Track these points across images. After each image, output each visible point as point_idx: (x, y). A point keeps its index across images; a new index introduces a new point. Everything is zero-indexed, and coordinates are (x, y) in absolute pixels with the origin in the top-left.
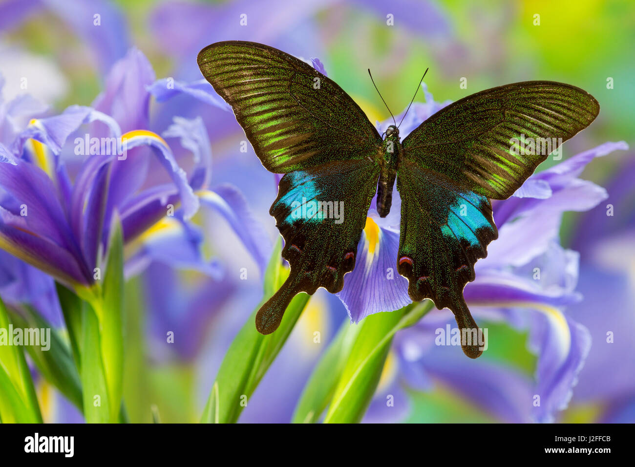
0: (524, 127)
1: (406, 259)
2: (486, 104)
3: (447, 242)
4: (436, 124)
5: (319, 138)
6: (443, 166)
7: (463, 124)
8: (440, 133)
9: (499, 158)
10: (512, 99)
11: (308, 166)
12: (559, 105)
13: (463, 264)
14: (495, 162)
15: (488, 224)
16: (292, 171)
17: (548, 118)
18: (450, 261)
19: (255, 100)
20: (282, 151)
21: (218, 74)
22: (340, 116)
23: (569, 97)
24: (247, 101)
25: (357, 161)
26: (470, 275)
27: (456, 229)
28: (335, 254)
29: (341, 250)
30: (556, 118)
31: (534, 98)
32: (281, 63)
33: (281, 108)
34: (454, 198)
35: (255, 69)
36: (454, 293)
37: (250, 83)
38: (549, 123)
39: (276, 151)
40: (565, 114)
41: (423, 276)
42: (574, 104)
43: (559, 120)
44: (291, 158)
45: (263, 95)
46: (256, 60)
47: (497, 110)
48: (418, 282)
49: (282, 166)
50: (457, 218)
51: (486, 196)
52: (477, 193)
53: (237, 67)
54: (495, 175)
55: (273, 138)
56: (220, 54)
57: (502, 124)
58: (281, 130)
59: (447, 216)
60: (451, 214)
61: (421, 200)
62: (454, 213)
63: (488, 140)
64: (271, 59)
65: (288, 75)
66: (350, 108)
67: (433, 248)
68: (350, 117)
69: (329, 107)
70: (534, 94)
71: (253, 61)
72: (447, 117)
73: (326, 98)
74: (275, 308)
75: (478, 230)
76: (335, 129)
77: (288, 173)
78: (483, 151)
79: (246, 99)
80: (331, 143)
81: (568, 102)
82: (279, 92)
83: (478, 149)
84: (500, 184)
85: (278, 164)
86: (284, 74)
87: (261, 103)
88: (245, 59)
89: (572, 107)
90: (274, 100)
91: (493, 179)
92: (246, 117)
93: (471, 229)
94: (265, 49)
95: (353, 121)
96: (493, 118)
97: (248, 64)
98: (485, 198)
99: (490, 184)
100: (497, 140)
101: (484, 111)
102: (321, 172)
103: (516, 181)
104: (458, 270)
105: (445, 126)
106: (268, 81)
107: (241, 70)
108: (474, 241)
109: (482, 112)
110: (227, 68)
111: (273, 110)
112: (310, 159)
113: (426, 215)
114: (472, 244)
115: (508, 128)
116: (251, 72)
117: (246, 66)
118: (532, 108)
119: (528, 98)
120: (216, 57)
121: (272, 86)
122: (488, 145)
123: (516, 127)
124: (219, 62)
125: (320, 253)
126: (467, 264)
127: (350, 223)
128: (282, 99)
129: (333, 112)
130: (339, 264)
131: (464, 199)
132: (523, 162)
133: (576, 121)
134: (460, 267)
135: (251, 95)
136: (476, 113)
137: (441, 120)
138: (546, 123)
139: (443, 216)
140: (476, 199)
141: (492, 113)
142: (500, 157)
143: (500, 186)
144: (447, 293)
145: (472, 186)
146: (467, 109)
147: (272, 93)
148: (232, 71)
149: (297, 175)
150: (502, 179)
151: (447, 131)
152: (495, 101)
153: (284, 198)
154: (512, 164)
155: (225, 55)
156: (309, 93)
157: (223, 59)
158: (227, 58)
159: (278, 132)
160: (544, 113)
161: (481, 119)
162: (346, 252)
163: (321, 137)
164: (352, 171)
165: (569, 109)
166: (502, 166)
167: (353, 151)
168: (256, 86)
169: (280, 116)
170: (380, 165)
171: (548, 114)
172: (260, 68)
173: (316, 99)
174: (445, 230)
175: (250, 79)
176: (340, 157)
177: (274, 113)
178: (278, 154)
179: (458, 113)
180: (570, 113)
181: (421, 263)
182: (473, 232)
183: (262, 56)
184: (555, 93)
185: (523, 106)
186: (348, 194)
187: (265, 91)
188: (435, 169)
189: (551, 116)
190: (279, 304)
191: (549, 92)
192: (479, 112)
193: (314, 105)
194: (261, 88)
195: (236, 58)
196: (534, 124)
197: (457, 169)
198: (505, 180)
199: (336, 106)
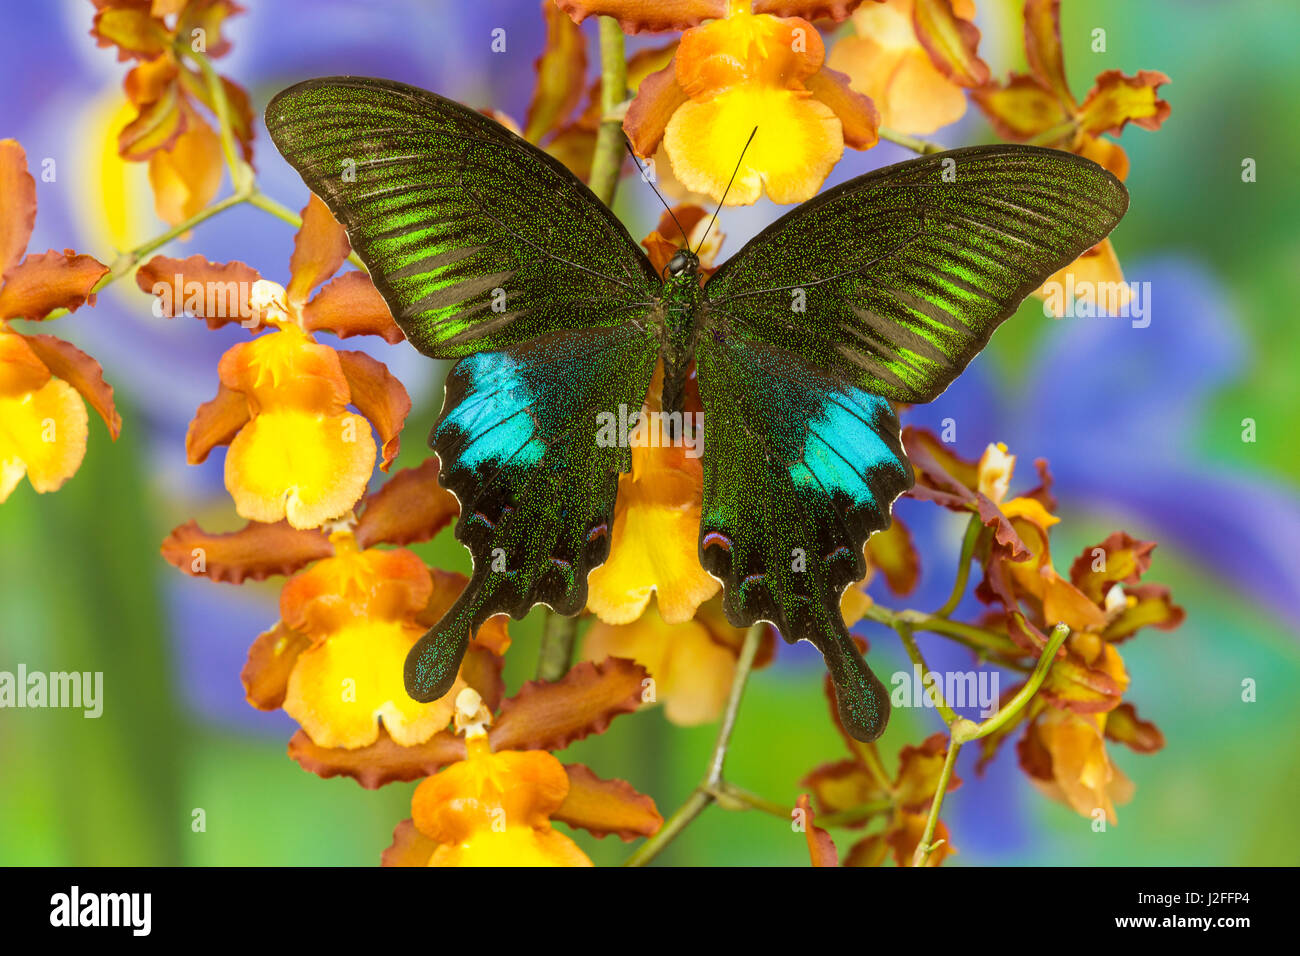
0: (965, 245)
1: (717, 538)
2: (883, 199)
3: (804, 499)
4: (777, 245)
5: (526, 281)
6: (793, 335)
7: (834, 243)
8: (785, 264)
9: (912, 314)
10: (938, 187)
11: (503, 340)
12: (1040, 195)
13: (839, 545)
14: (904, 324)
15: (891, 457)
16: (472, 355)
17: (1017, 225)
18: (811, 540)
19: (390, 203)
20: (448, 311)
21: (310, 148)
22: (569, 233)
23: (1063, 176)
24: (373, 206)
25: (608, 331)
26: (855, 567)
27: (821, 471)
28: (568, 531)
29: (580, 522)
30: (1033, 223)
31: (985, 182)
32: (442, 122)
33: (445, 218)
34: (817, 404)
35: (389, 136)
36: (820, 607)
37: (379, 167)
38: (1021, 234)
39: (437, 311)
40: (1053, 215)
41: (752, 573)
42: (1074, 192)
43: (1040, 227)
44: (468, 326)
45: (406, 191)
46: (388, 118)
47: (907, 210)
48: (744, 586)
49: (449, 343)
50: (824, 447)
51: (886, 397)
52: (868, 390)
53: (350, 132)
54: (904, 350)
55: (428, 284)
56: (313, 105)
57: (919, 241)
58: (446, 267)
59: (804, 444)
60: (812, 438)
61: (746, 410)
62: (817, 436)
63: (888, 277)
64: (421, 114)
65: (458, 147)
66: (591, 215)
67: (773, 514)
68: (591, 236)
69: (547, 216)
70: (987, 174)
71: (382, 119)
72: (799, 230)
73: (539, 194)
74: (444, 648)
75: (870, 470)
76: (561, 262)
77: (463, 358)
78: (877, 301)
79: (371, 200)
80: (552, 292)
81: (1061, 189)
82: (439, 186)
83: (866, 297)
84: (916, 370)
85: (442, 337)
86: (449, 146)
87: (403, 210)
88: (365, 115)
89: (1070, 198)
90: (428, 203)
91: (901, 360)
92: (370, 240)
93: (854, 469)
94: (408, 93)
95: (598, 244)
96: (900, 228)
97: (371, 125)
98: (883, 401)
99: (895, 370)
100: (909, 277)
101: (880, 214)
102: (534, 356)
103: (950, 361)
104: (828, 558)
105: (797, 249)
106: (415, 161)
107: (358, 138)
108: (861, 493)
109: (874, 216)
110: (329, 135)
111: (427, 223)
112: (509, 327)
113: (759, 443)
114: (858, 500)
115: (930, 248)
116: (377, 143)
117: (369, 130)
118: (983, 205)
119: (974, 183)
120: (305, 111)
121: (423, 172)
122: (889, 287)
123: (948, 246)
124: (313, 123)
125: (535, 530)
126: (849, 546)
127: (596, 464)
128: (446, 199)
129: (555, 224)
130: (575, 554)
131: (839, 404)
132: (965, 321)
133: (1078, 228)
134: (832, 551)
135: (382, 191)
136: (860, 220)
137: (787, 236)
138: (1014, 235)
139: (794, 443)
140: (864, 403)
141: (896, 216)
142: (915, 312)
143: (916, 374)
144: (805, 608)
145: (855, 376)
146: (843, 210)
147: (425, 188)
148: (339, 142)
149: (484, 362)
150: (922, 359)
151: (800, 259)
152: (903, 192)
153: (458, 411)
154: (941, 326)
155: (322, 108)
156: (502, 185)
157: (320, 116)
158: (327, 114)
159: (439, 271)
160: (1008, 214)
161: (872, 231)
162: (590, 526)
163: (532, 281)
164: (598, 352)
165: (1061, 203)
166: (919, 332)
167: (600, 309)
168: (391, 171)
169: (444, 237)
170: (657, 337)
171: (1016, 216)
172: (397, 133)
173: (519, 197)
174: (799, 475)
175: (378, 158)
176: (573, 322)
177: (431, 231)
178: (440, 319)
179: (824, 219)
180: (1065, 212)
181: (749, 546)
182: (860, 476)
183: (401, 109)
184: (1032, 170)
185: (964, 201)
186: (591, 402)
187: (410, 183)
188: (775, 342)
189: (1023, 219)
190: (451, 640)
191: (1020, 169)
192: (867, 218)
193: (515, 211)
194: (403, 176)
195: (347, 115)
196: (987, 238)
197: (824, 340)
198: (927, 361)
199: (560, 213)
